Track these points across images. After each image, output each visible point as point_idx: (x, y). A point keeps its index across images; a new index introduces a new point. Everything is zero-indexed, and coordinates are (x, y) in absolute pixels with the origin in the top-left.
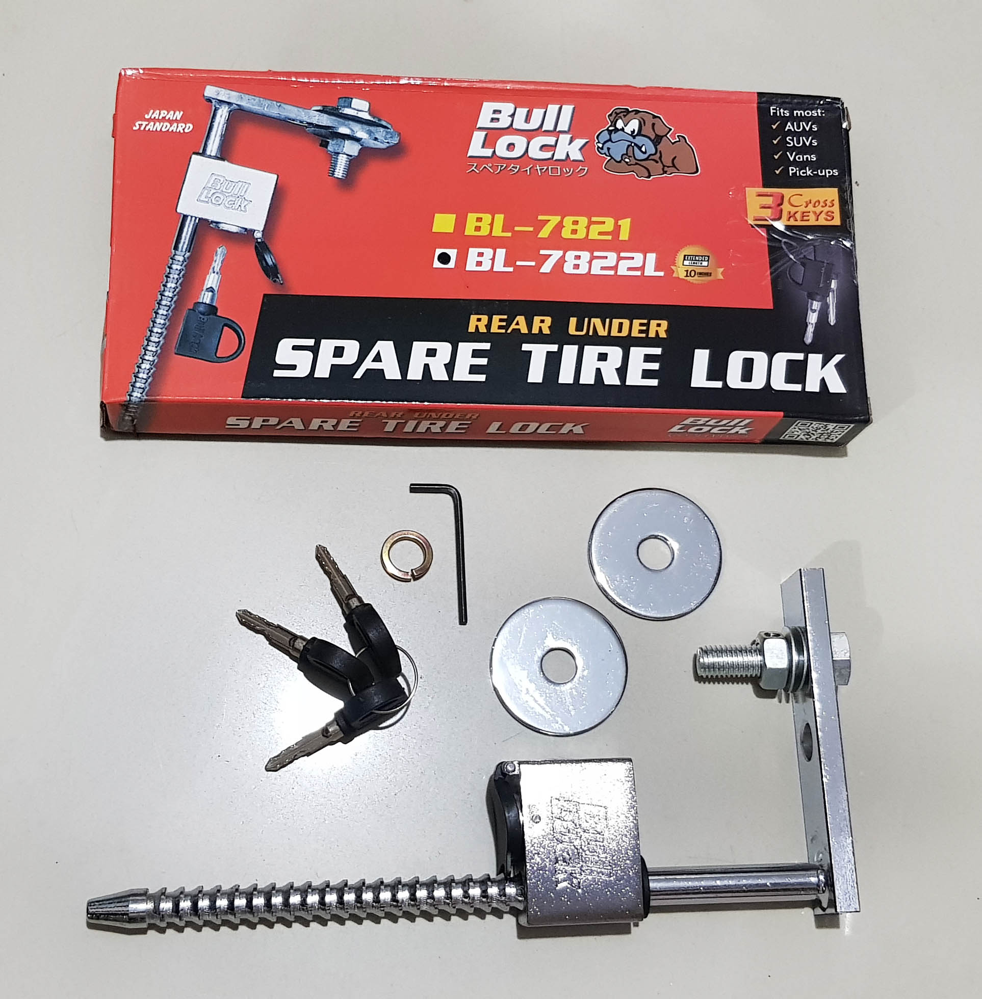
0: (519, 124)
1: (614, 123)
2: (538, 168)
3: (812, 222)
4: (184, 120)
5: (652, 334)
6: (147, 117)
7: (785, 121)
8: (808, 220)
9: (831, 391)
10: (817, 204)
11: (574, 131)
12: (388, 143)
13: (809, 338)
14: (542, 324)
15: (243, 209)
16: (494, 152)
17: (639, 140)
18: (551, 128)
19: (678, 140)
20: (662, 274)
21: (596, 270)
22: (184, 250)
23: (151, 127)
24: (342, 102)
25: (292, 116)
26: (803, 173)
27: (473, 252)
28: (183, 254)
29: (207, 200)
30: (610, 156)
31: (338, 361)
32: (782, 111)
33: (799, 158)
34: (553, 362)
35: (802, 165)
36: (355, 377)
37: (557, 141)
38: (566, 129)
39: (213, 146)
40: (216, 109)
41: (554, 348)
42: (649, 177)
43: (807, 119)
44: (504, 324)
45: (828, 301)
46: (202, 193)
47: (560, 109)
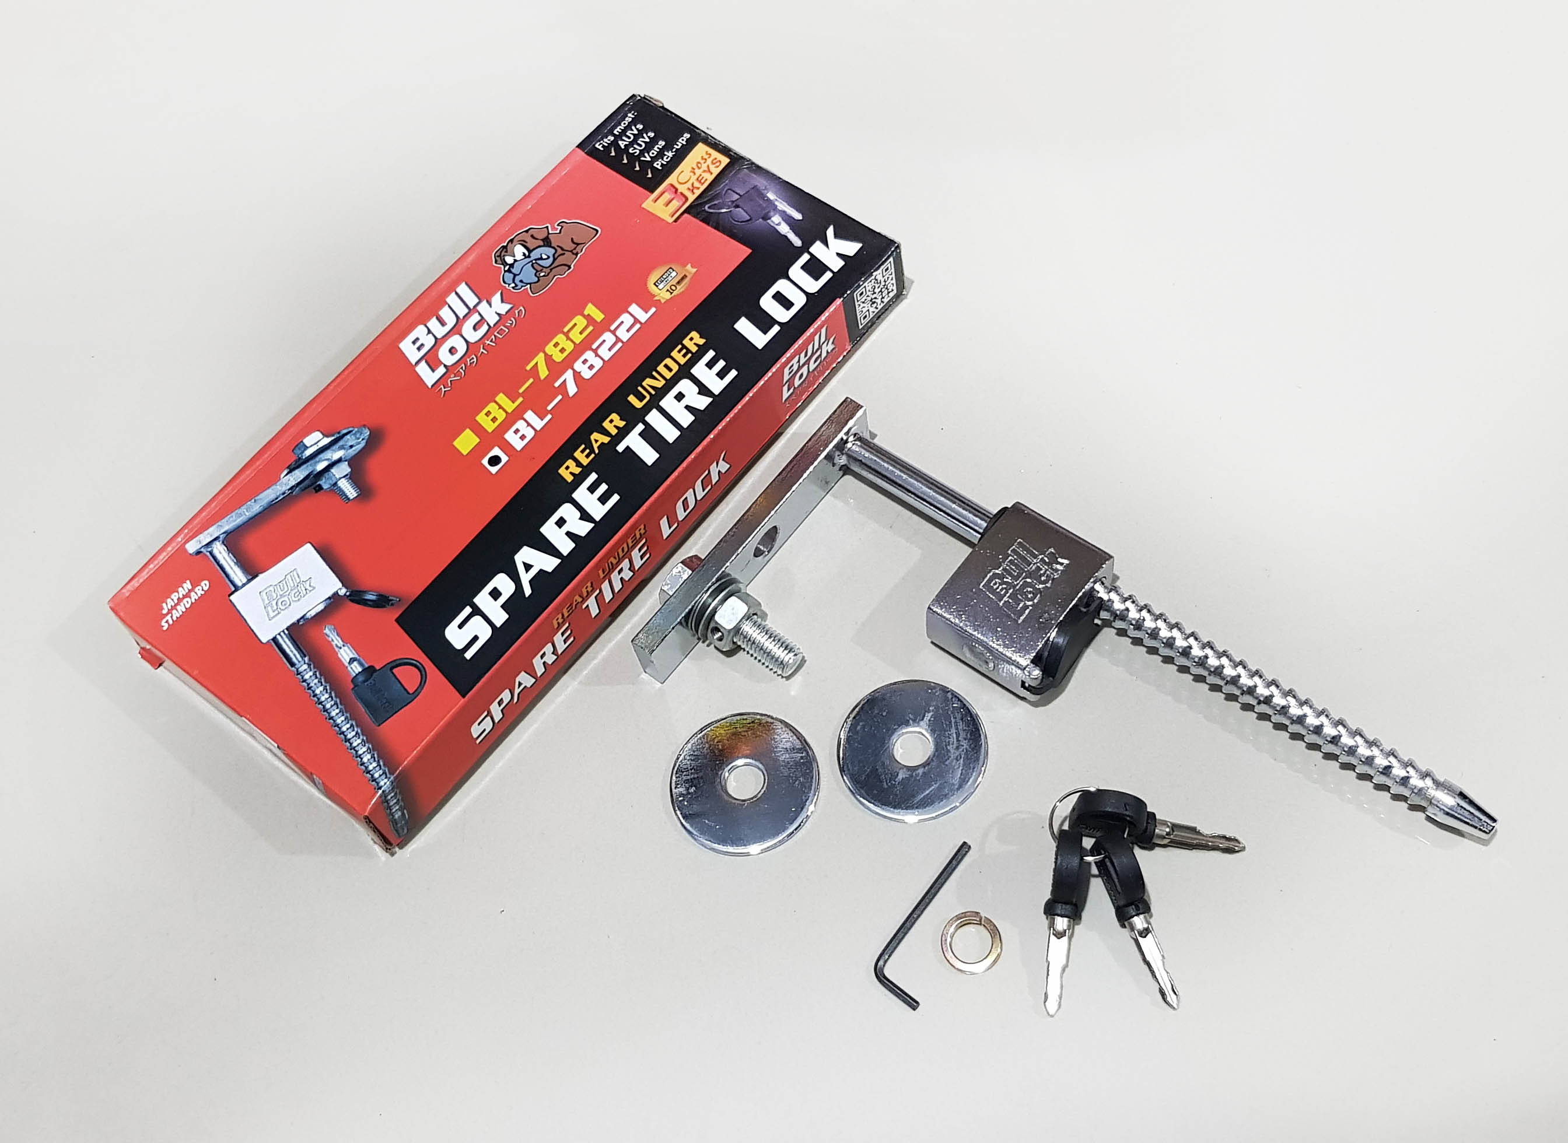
1: (505, 263)
2: (488, 342)
3: (710, 178)
4: (194, 585)
5: (694, 349)
6: (165, 612)
7: (615, 144)
8: (706, 180)
9: (852, 254)
11: (484, 296)
12: (363, 439)
13: (797, 242)
14: (614, 422)
15: (311, 589)
16: (445, 366)
17: (535, 255)
18: (466, 311)
19: (560, 228)
20: (653, 310)
21: (607, 355)
22: (300, 659)
23: (176, 614)
24: (298, 451)
25: (273, 496)
26: (667, 158)
27: (510, 436)
28: (303, 662)
29: (276, 612)
30: (527, 284)
31: (502, 600)
32: (605, 140)
33: (653, 153)
34: (651, 436)
35: (661, 154)
36: (527, 595)
37: (480, 314)
38: (477, 301)
39: (238, 576)
40: (211, 553)
41: (640, 427)
42: (570, 267)
43: (629, 127)
44: (588, 451)
45: (780, 209)
46: (268, 613)
47: (457, 294)
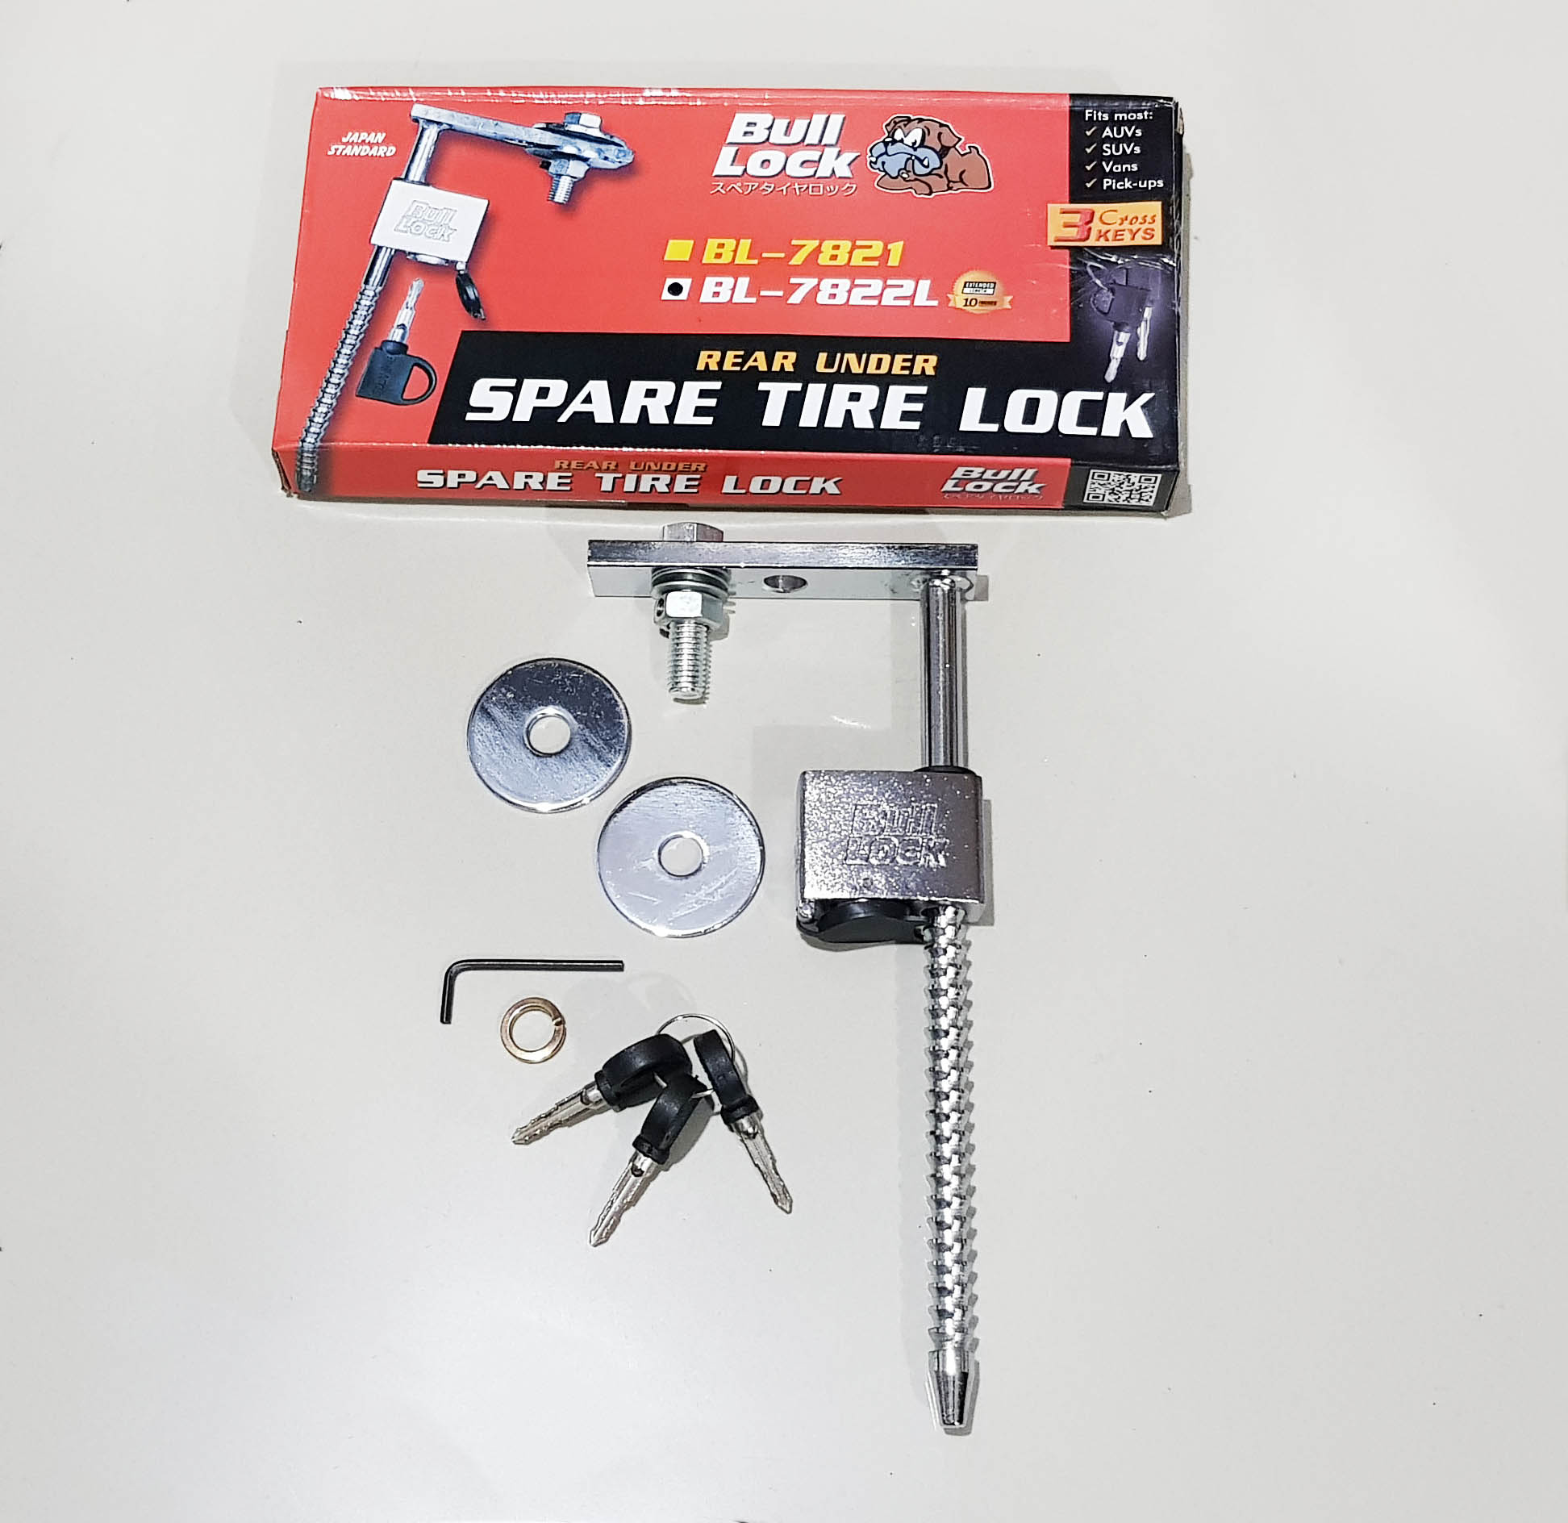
0: (778, 136)
1: (892, 134)
2: (797, 186)
3: (1127, 241)
4: (385, 142)
5: (917, 371)
6: (344, 140)
7: (1103, 125)
8: (1122, 240)
9: (1134, 435)
10: (1134, 220)
11: (842, 144)
12: (620, 162)
13: (1111, 375)
14: (786, 360)
15: (446, 239)
16: (745, 170)
17: (920, 153)
18: (816, 142)
19: (968, 150)
20: (935, 303)
21: (856, 300)
22: (376, 284)
23: (348, 151)
24: (568, 119)
25: (511, 135)
26: (1121, 185)
27: (710, 283)
28: (374, 288)
29: (405, 229)
30: (884, 171)
31: (542, 403)
32: (1100, 114)
33: (1117, 168)
34: (795, 403)
35: (1119, 177)
36: (559, 421)
37: (821, 156)
38: (834, 142)
39: (418, 170)
40: (423, 130)
41: (797, 387)
42: (930, 194)
43: (1129, 123)
44: (740, 360)
45: (1138, 332)
46: (400, 223)
47: (828, 119)
